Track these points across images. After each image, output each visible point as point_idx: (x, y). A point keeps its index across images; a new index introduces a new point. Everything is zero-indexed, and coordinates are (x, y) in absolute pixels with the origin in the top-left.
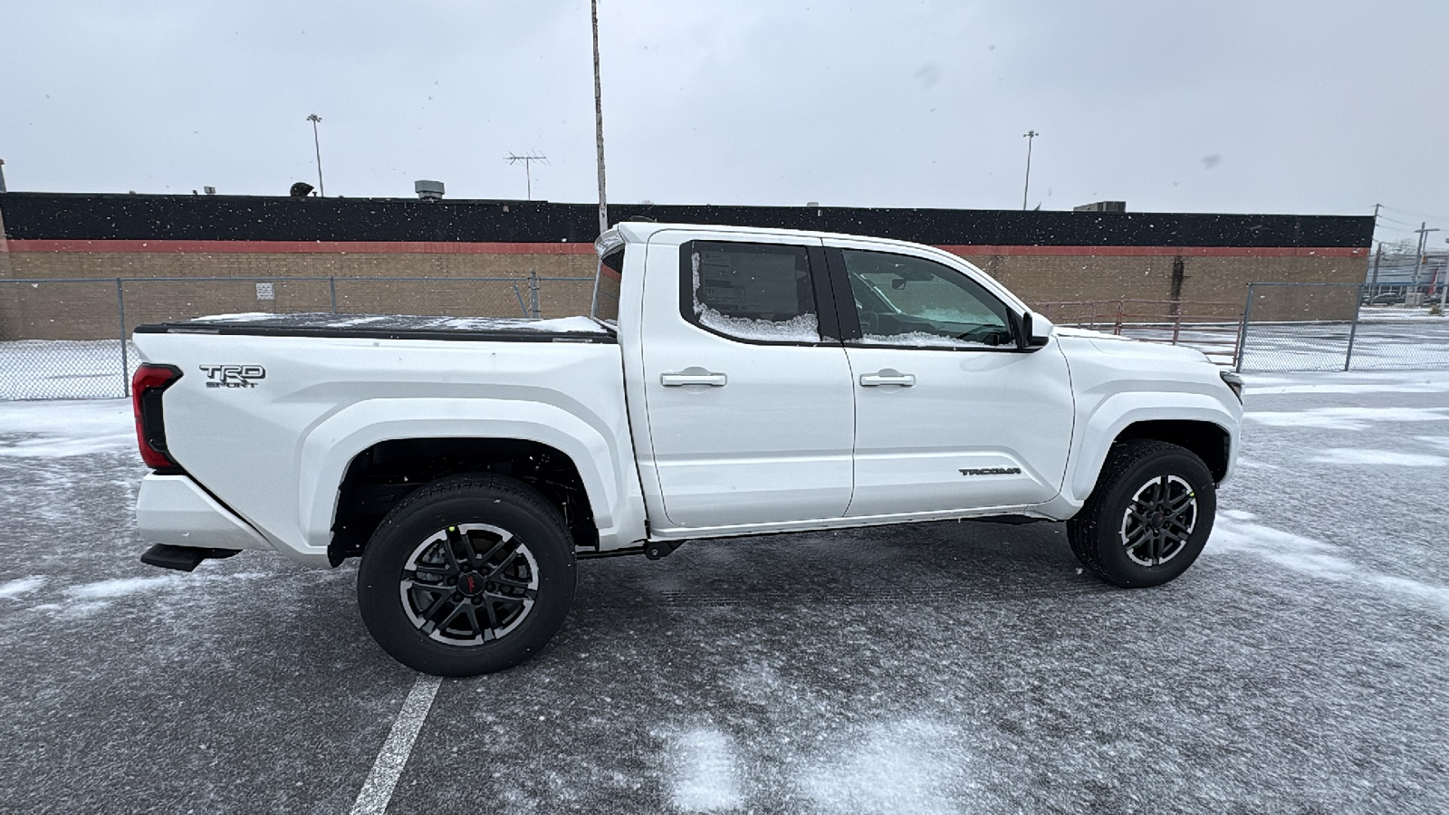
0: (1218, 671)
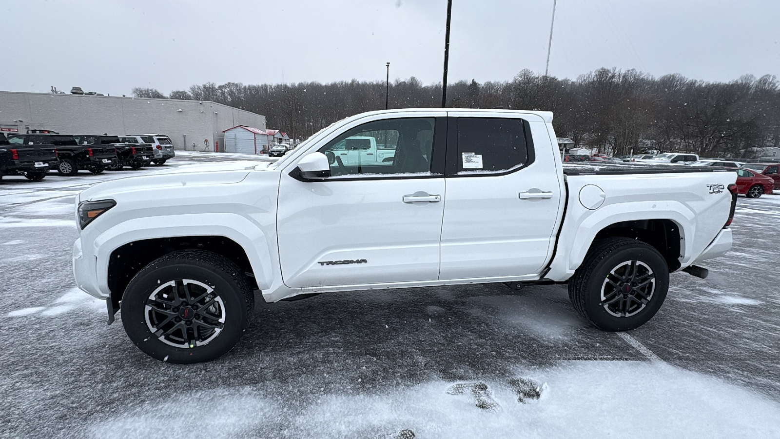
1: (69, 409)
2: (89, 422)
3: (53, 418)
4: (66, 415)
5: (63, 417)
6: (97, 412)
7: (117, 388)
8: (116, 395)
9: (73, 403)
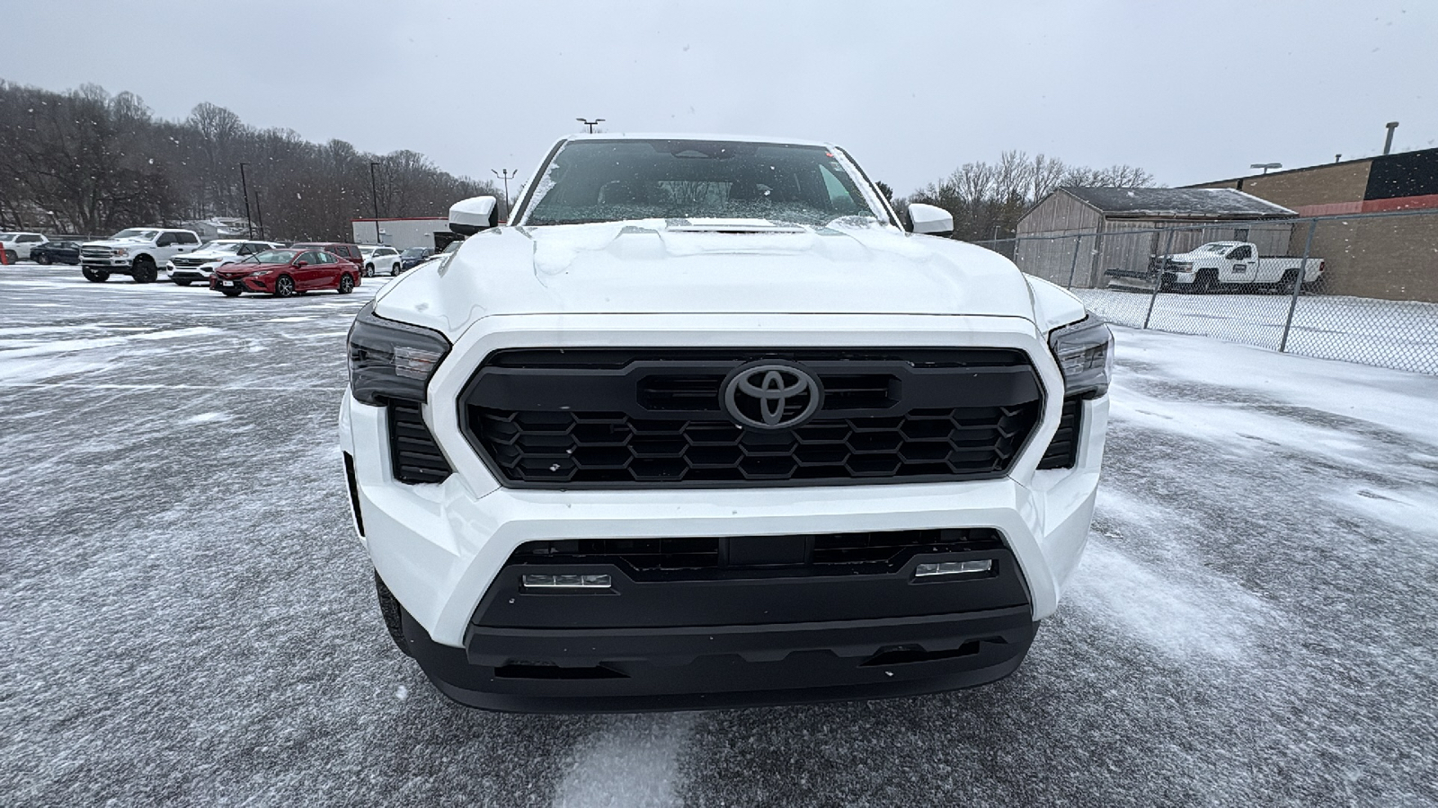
0: (289, 574)
1: (1184, 704)
2: (1176, 665)
3: (1215, 711)
4: (1195, 699)
5: (1201, 700)
6: (1155, 666)
7: (1096, 669)
8: (1111, 663)
9: (1171, 708)
